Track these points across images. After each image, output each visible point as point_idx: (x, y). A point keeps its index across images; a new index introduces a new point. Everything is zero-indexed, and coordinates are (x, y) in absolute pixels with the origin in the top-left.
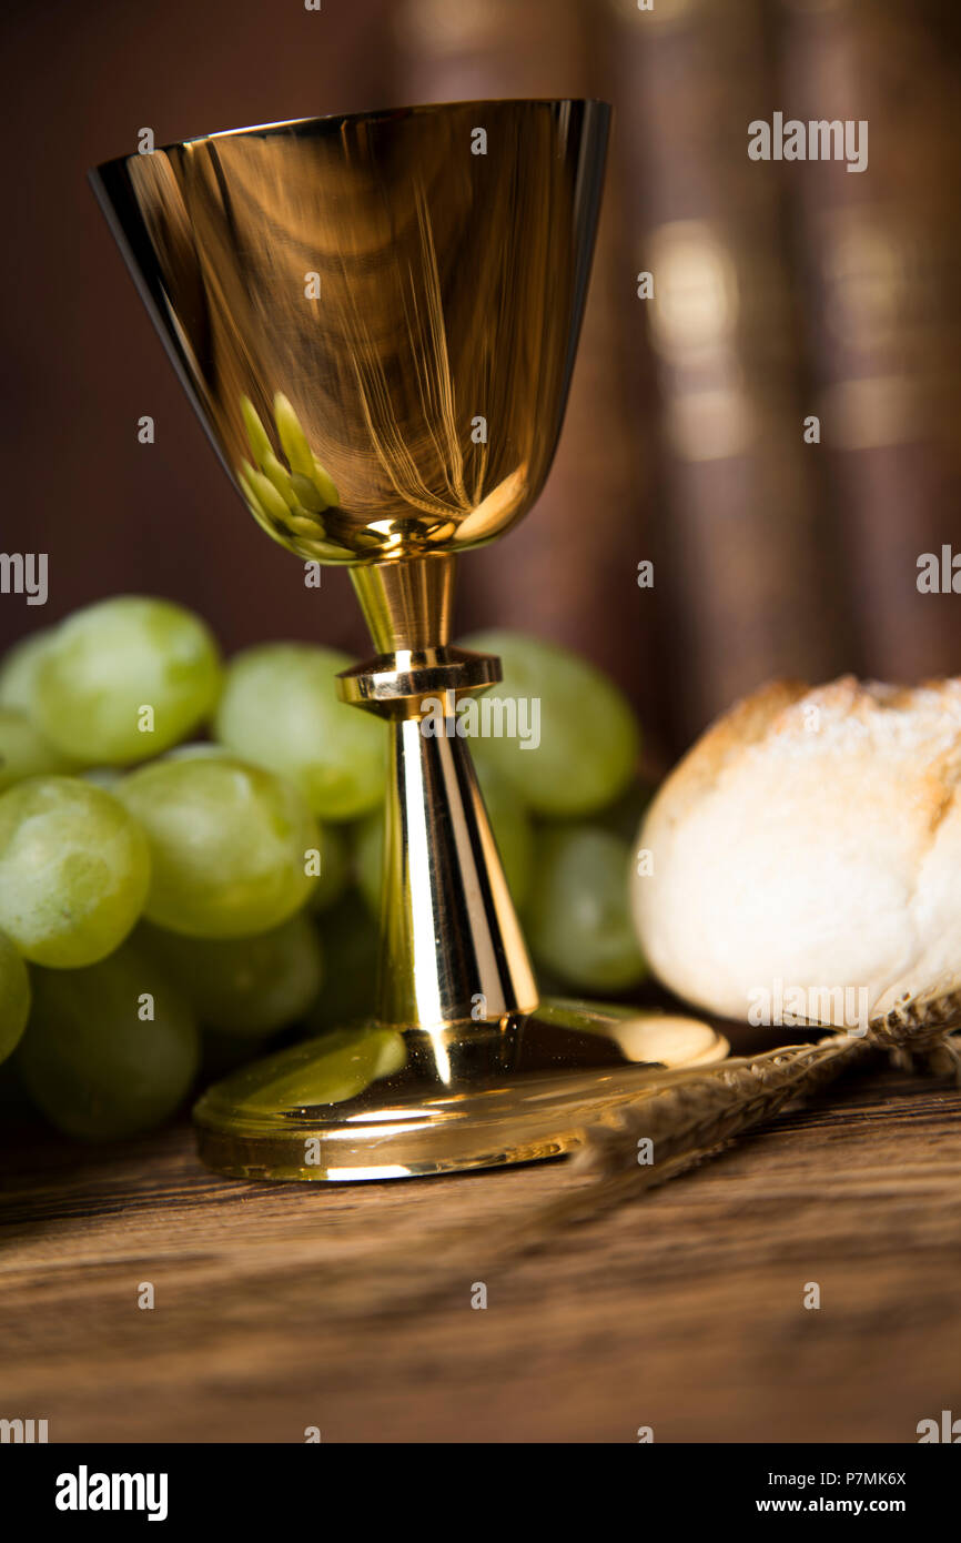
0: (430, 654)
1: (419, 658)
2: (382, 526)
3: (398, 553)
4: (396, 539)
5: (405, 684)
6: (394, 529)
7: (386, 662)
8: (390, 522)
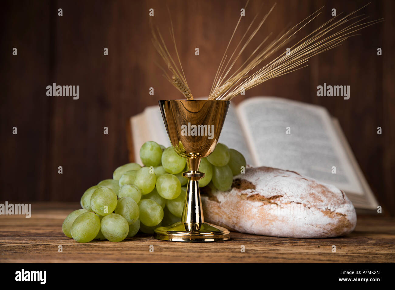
0: (196, 172)
1: (194, 172)
2: (191, 153)
3: (193, 157)
4: (193, 155)
5: (192, 175)
6: (193, 154)
7: (189, 172)
8: (192, 153)
